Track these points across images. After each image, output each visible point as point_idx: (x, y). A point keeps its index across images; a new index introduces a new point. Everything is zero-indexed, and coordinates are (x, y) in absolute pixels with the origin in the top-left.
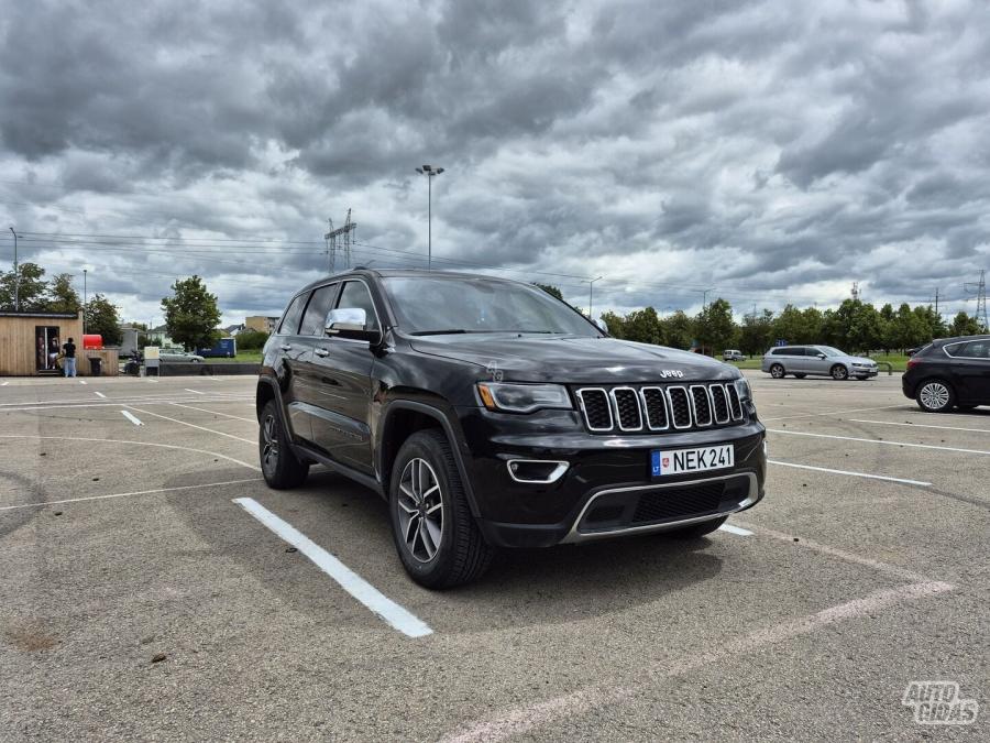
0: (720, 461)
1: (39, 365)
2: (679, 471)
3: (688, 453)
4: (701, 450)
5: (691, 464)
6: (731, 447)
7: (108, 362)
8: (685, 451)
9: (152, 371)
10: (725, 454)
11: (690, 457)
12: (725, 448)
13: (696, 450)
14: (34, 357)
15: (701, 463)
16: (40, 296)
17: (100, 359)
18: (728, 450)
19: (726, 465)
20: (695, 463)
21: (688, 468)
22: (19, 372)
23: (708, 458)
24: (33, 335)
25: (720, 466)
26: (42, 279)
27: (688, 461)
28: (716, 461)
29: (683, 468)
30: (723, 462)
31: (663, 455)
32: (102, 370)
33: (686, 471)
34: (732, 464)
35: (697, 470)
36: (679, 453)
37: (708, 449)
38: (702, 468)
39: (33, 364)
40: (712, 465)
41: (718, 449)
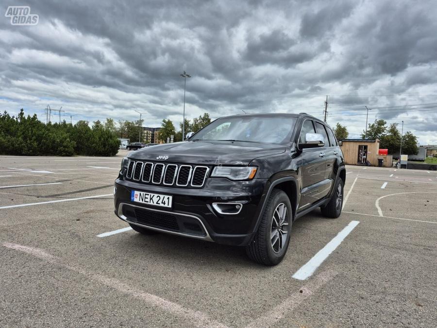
0: (162, 203)
1: (359, 161)
2: (141, 201)
3: (146, 194)
4: (152, 195)
5: (146, 200)
6: (171, 198)
7: (386, 161)
8: (145, 193)
9: (403, 166)
10: (166, 200)
11: (147, 196)
12: (166, 197)
13: (150, 194)
14: (357, 158)
15: (151, 200)
16: (383, 133)
17: (382, 160)
18: (168, 198)
19: (166, 205)
20: (148, 200)
21: (145, 201)
22: (351, 163)
23: (155, 199)
24: (357, 149)
25: (162, 205)
26: (385, 126)
27: (145, 198)
28: (160, 202)
29: (142, 200)
30: (164, 203)
31: (137, 193)
32: (383, 164)
33: (144, 202)
34: (170, 206)
35: (149, 203)
36: (142, 193)
37: (156, 195)
38: (152, 203)
39: (357, 160)
40: (157, 203)
41: (162, 196)
